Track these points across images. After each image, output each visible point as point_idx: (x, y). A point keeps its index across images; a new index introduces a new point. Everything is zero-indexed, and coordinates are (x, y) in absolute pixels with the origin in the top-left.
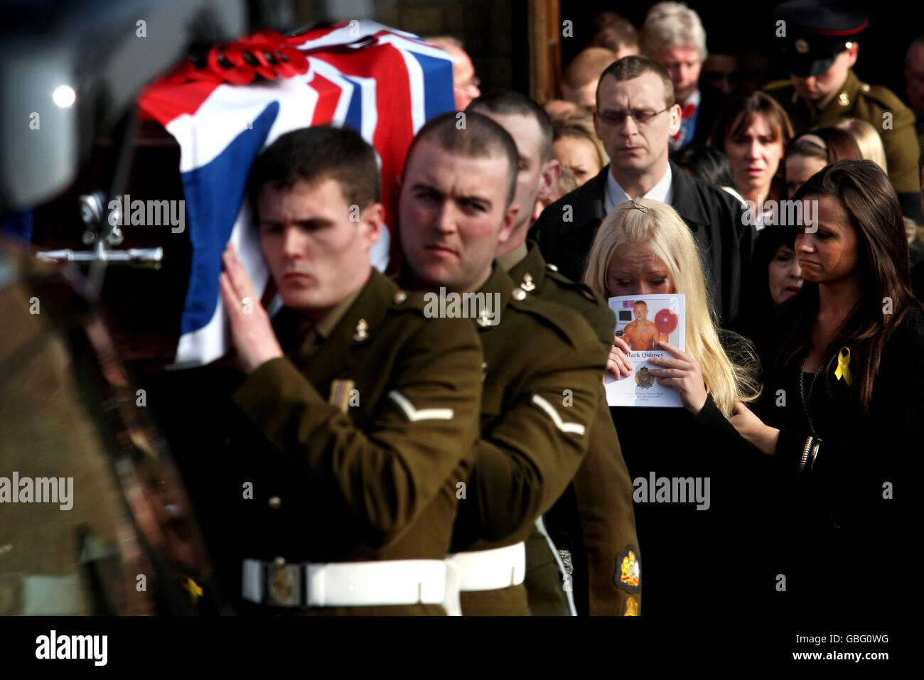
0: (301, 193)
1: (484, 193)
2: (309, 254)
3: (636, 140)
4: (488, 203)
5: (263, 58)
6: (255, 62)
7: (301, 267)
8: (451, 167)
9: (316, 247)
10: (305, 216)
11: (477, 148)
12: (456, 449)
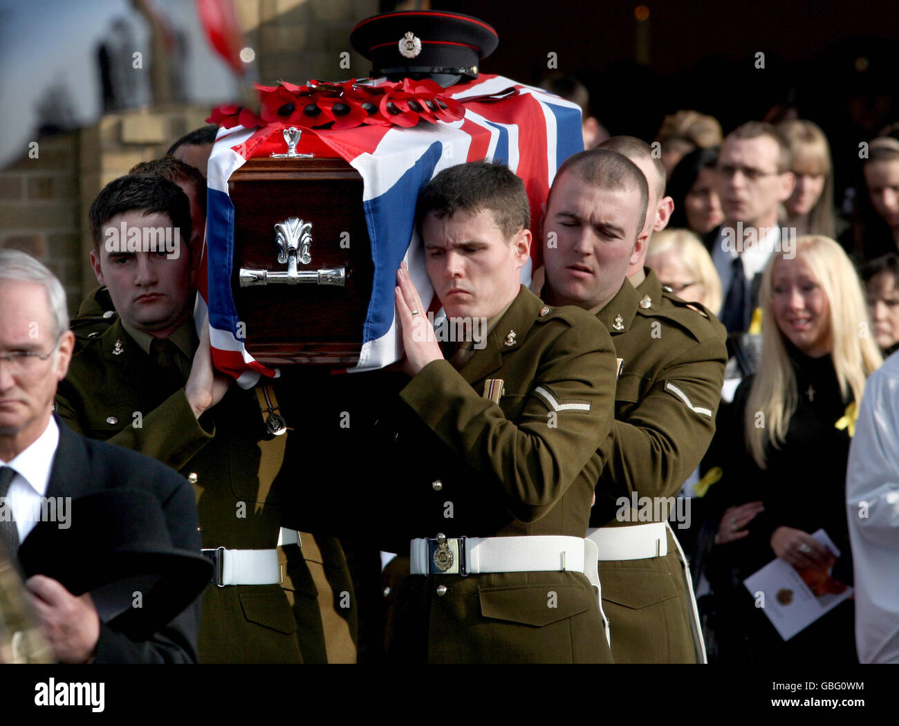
0: (461, 221)
1: (618, 222)
2: (469, 273)
3: (743, 195)
4: (621, 231)
5: (426, 105)
6: (420, 109)
7: (461, 284)
8: (591, 197)
9: (474, 267)
10: (464, 241)
11: (613, 182)
12: (594, 438)
